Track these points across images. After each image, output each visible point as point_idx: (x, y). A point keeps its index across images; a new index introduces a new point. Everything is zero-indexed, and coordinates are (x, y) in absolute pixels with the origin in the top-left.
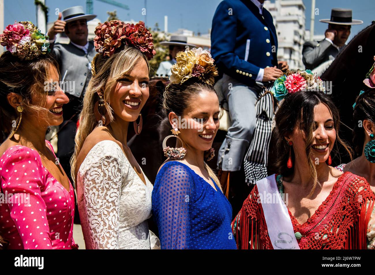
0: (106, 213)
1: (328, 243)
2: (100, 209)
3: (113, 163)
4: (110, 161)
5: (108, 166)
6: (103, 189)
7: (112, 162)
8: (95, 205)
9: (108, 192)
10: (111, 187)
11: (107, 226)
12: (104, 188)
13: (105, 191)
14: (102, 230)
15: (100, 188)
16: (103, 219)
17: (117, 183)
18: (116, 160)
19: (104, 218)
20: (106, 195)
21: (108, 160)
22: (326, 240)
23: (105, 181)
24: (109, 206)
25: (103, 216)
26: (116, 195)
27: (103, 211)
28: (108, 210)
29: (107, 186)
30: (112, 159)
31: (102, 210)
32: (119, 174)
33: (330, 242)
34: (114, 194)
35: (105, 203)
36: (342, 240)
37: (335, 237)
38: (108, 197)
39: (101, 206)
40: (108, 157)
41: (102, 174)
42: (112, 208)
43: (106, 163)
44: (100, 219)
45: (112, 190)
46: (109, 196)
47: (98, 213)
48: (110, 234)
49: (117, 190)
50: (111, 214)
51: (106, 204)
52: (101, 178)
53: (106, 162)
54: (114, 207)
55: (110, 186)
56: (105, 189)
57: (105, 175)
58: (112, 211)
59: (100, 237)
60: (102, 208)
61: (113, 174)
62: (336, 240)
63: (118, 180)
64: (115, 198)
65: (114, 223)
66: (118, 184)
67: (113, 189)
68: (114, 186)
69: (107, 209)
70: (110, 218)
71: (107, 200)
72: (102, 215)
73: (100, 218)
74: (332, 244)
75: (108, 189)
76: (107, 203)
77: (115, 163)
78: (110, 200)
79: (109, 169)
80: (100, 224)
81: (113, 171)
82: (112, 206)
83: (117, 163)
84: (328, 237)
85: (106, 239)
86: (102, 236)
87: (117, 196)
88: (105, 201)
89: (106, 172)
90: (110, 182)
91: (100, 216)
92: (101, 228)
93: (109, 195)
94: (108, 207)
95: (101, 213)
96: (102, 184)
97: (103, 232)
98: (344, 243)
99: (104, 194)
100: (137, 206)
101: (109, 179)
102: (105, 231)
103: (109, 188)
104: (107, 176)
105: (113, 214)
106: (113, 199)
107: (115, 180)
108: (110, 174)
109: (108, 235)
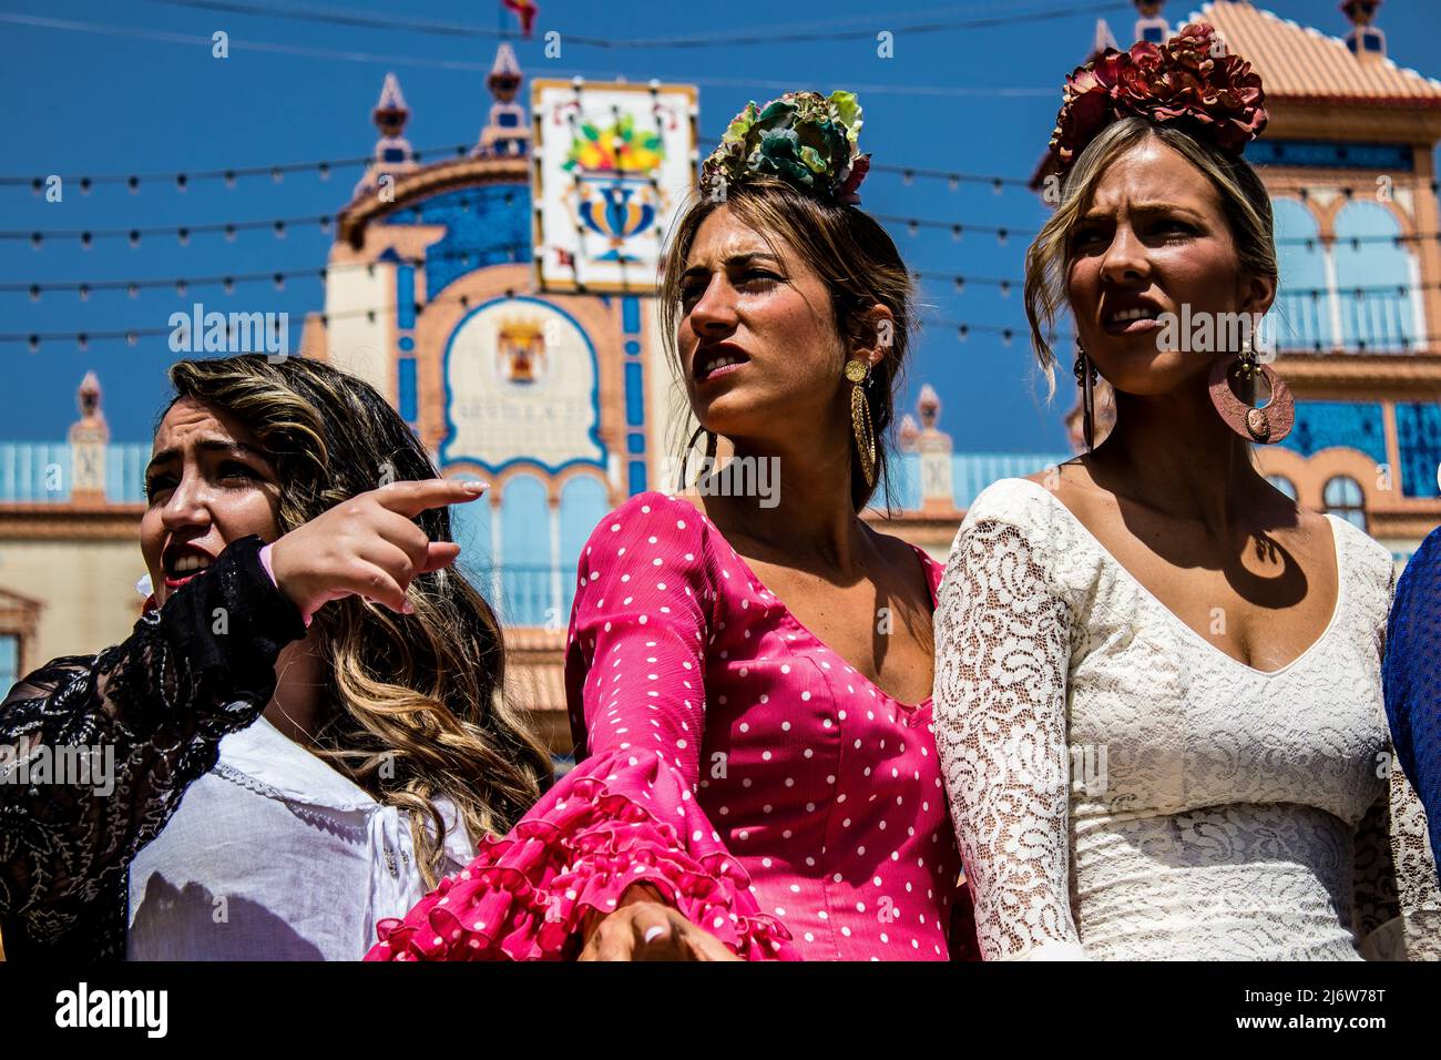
0: (993, 727)
2: (970, 717)
3: (1006, 545)
4: (991, 536)
5: (986, 555)
6: (974, 642)
7: (1002, 537)
8: (953, 703)
9: (995, 650)
10: (1004, 631)
11: (1003, 774)
12: (979, 636)
13: (983, 646)
14: (983, 793)
15: (963, 639)
16: (982, 751)
17: (1030, 618)
18: (1013, 531)
19: (988, 746)
20: (989, 660)
21: (984, 536)
23: (979, 609)
24: (1004, 702)
25: (983, 740)
26: (1030, 661)
27: (981, 723)
28: (1001, 716)
29: (988, 628)
30: (1000, 529)
31: (980, 717)
32: (1039, 586)
34: (1022, 659)
35: (987, 693)
38: (995, 671)
39: (975, 703)
40: (984, 523)
41: (967, 587)
42: (1016, 710)
43: (979, 548)
44: (972, 755)
45: (1010, 644)
46: (999, 664)
47: (966, 731)
48: (1015, 802)
49: (1033, 643)
50: (1016, 731)
51: (991, 697)
52: (965, 603)
53: (980, 543)
54: (1028, 706)
55: (998, 629)
56: (982, 640)
57: (976, 587)
58: (1020, 719)
59: (979, 820)
60: (977, 710)
61: (1009, 585)
63: (1033, 608)
64: (1028, 672)
66: (1035, 622)
67: (1015, 638)
68: (1017, 628)
69: (996, 714)
71: (996, 681)
72: (980, 736)
73: (974, 750)
75: (992, 640)
76: (996, 693)
77: (1013, 544)
79: (989, 566)
80: (974, 772)
81: (1007, 574)
82: (1016, 700)
83: (1024, 544)
85: (1000, 824)
86: (984, 814)
87: (1036, 665)
88: (988, 684)
89: (981, 578)
90: (997, 613)
91: (971, 742)
92: (980, 784)
93: (999, 661)
94: (998, 706)
95: (974, 731)
96: (971, 623)
97: (986, 801)
99: (980, 657)
101: (993, 601)
102: (994, 795)
103: (998, 637)
104: (985, 592)
105: (1025, 731)
106: (1018, 676)
107: (1018, 607)
108: (995, 583)
109: (1006, 807)
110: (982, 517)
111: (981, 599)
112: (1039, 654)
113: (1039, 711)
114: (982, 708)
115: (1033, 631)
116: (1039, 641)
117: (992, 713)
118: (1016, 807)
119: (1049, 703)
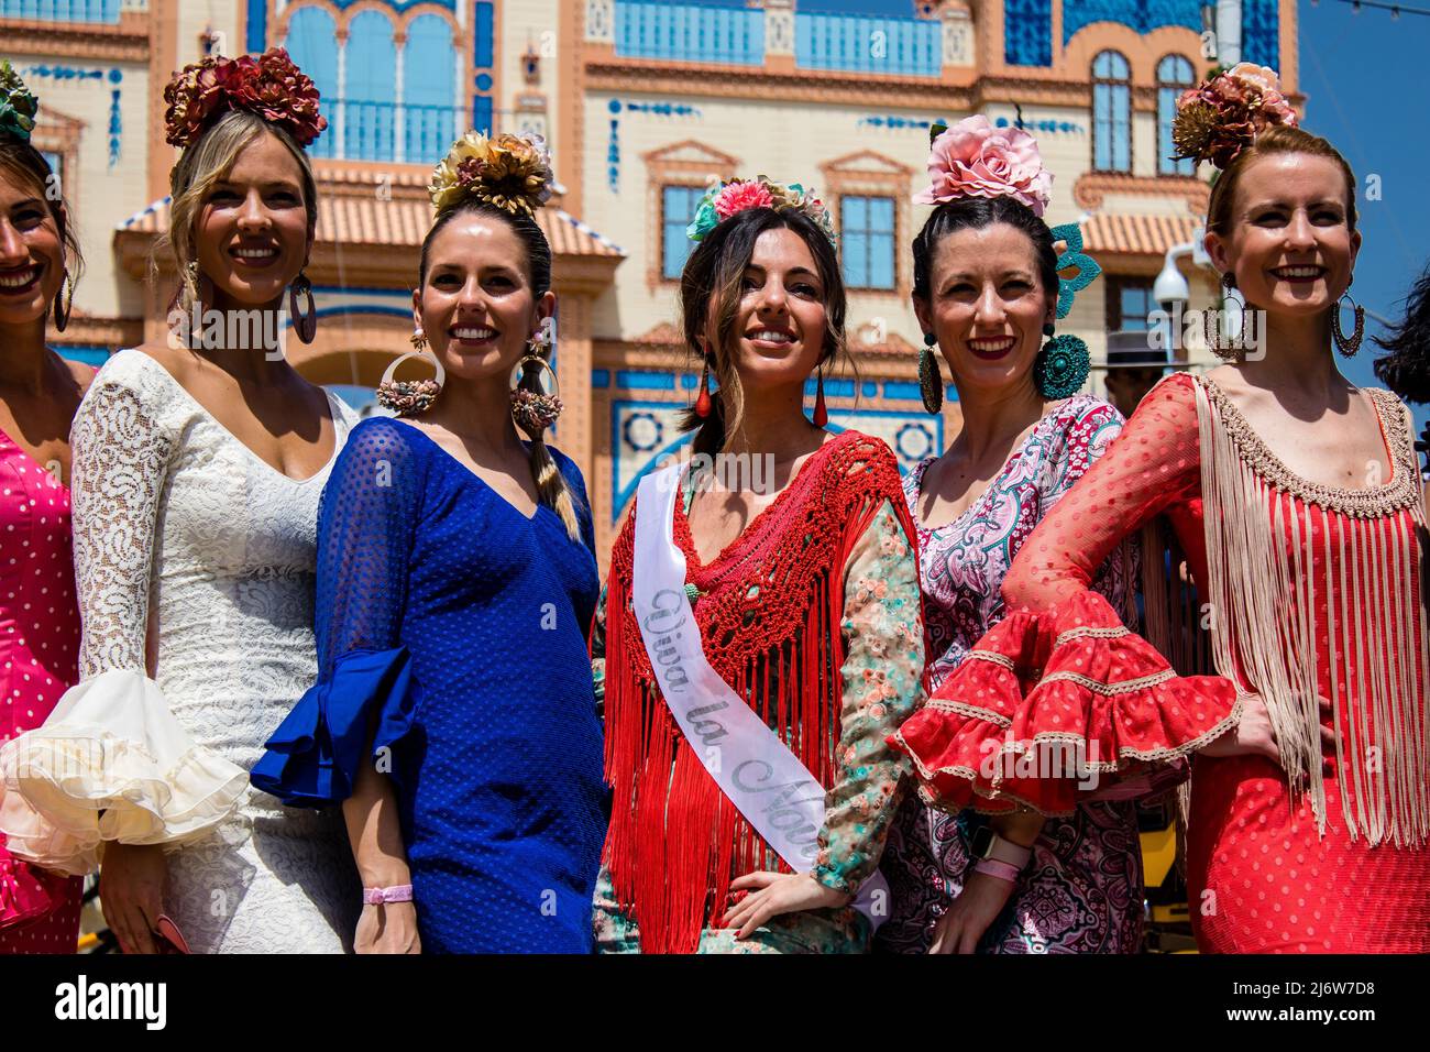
0: (99, 524)
1: (759, 609)
3: (123, 402)
4: (114, 395)
5: (109, 407)
6: (94, 466)
7: (121, 397)
9: (107, 473)
10: (115, 460)
11: (101, 555)
12: (98, 462)
13: (100, 469)
14: (89, 567)
15: (88, 463)
16: (92, 540)
17: (134, 452)
18: (129, 393)
19: (95, 537)
20: (103, 479)
21: (109, 394)
22: (754, 600)
23: (100, 444)
24: (109, 508)
25: (92, 532)
26: (130, 480)
27: (93, 521)
28: (105, 517)
29: (105, 458)
30: (120, 390)
31: (93, 516)
32: (143, 430)
33: (765, 606)
34: (124, 479)
35: (97, 501)
36: (798, 604)
37: (778, 596)
38: (106, 487)
40: (108, 384)
41: (94, 427)
42: (116, 513)
43: (105, 402)
44: (85, 542)
45: (118, 469)
46: (108, 482)
48: (106, 575)
49: (134, 468)
50: (114, 527)
52: (92, 439)
54: (124, 511)
55: (112, 458)
57: (100, 428)
58: (117, 520)
59: (84, 585)
61: (123, 429)
62: (782, 604)
63: (137, 445)
64: (128, 487)
65: (119, 549)
66: (138, 454)
67: (122, 465)
68: (125, 458)
70: (108, 539)
71: (105, 494)
72: (92, 529)
73: (87, 539)
74: (770, 615)
75: (106, 466)
76: (104, 502)
77: (128, 401)
78: (113, 492)
79: (110, 415)
80: (86, 554)
81: (122, 422)
83: (136, 402)
84: (761, 594)
85: (94, 589)
88: (99, 495)
89: (104, 422)
90: (112, 448)
91: (86, 533)
93: (109, 480)
94: (105, 511)
96: (93, 453)
98: (806, 613)
99: (96, 478)
100: (216, 515)
101: (111, 439)
102: (94, 569)
103: (110, 464)
104: (106, 433)
105: (118, 528)
106: (120, 491)
107: (127, 445)
108: (113, 428)
109: (100, 578)
110: (110, 381)
111: (103, 437)
112: (138, 476)
113: (131, 514)
114: (94, 512)
115: (135, 460)
116: (138, 467)
117: (100, 515)
118: (106, 579)
119: (141, 508)
